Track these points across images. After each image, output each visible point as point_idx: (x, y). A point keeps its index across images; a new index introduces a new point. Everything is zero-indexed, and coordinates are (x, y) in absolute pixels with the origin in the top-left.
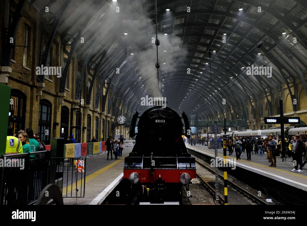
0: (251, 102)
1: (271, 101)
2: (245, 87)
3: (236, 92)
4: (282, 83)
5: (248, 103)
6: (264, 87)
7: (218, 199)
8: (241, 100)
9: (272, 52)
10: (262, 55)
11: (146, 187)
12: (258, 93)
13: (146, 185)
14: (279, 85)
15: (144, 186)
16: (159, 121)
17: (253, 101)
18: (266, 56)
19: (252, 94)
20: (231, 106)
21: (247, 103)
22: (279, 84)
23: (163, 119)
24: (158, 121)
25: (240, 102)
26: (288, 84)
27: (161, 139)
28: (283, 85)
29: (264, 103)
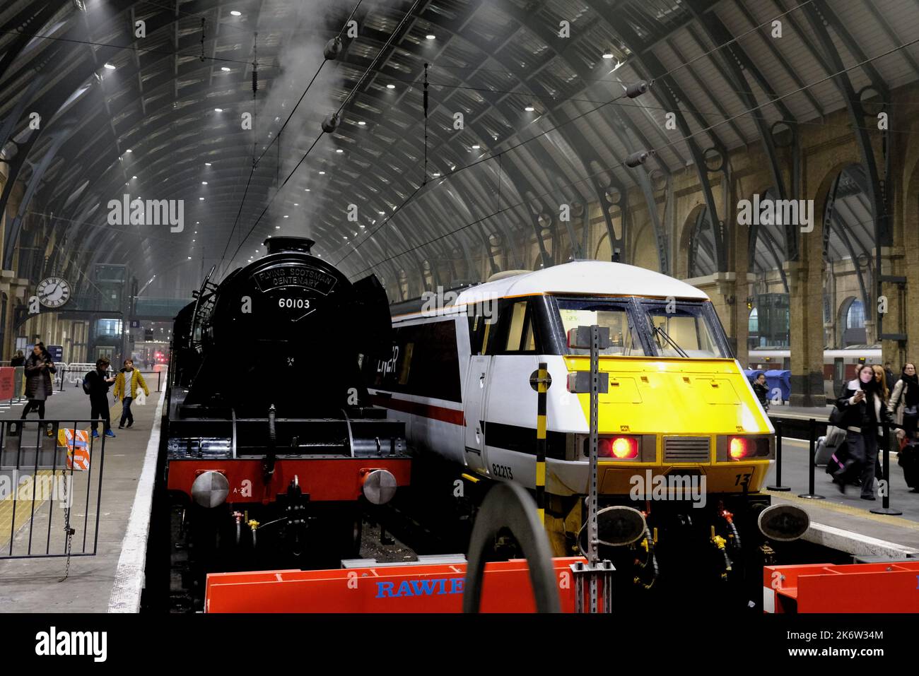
0: (491, 255)
1: (551, 256)
2: (476, 207)
3: (448, 220)
4: (589, 202)
5: (480, 257)
6: (535, 211)
8: (461, 247)
9: (568, 107)
10: (536, 114)
11: (246, 518)
12: (515, 229)
13: (246, 512)
14: (579, 209)
15: (239, 514)
16: (289, 302)
17: (498, 252)
18: (548, 117)
19: (495, 230)
20: (427, 262)
21: (478, 256)
22: (578, 205)
23: (305, 296)
24: (285, 302)
25: (455, 251)
26: (606, 205)
27: (293, 360)
28: (590, 207)
29: (530, 261)
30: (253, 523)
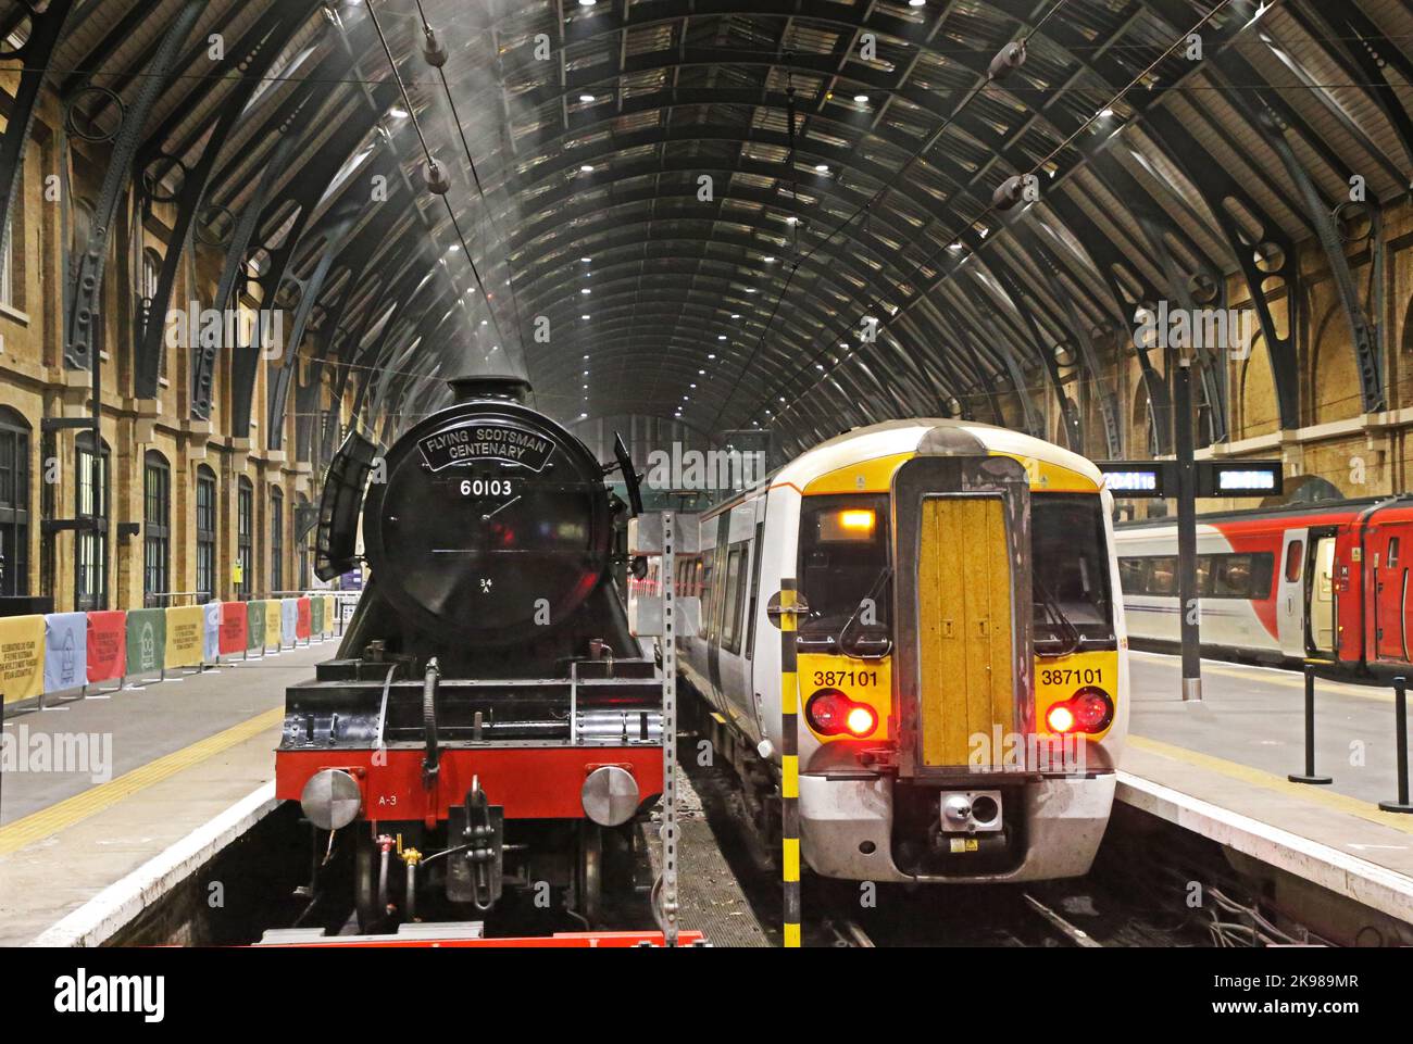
0: (1058, 383)
1: (1163, 376)
2: (1028, 299)
3: (981, 323)
4: (1228, 272)
5: (1043, 386)
6: (1129, 299)
7: (671, 901)
8: (1006, 371)
9: (1175, 101)
10: (1117, 121)
11: (399, 846)
12: (1097, 333)
13: (399, 836)
14: (1211, 288)
15: (388, 840)
16: (478, 486)
17: (1072, 377)
18: (1140, 124)
19: (1064, 337)
20: (955, 401)
22: (1206, 281)
23: (504, 474)
24: (471, 486)
25: (1000, 379)
26: (1255, 278)
27: (489, 583)
28: (1229, 283)
29: (1128, 387)
30: (411, 855)
